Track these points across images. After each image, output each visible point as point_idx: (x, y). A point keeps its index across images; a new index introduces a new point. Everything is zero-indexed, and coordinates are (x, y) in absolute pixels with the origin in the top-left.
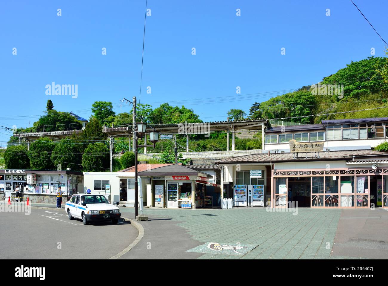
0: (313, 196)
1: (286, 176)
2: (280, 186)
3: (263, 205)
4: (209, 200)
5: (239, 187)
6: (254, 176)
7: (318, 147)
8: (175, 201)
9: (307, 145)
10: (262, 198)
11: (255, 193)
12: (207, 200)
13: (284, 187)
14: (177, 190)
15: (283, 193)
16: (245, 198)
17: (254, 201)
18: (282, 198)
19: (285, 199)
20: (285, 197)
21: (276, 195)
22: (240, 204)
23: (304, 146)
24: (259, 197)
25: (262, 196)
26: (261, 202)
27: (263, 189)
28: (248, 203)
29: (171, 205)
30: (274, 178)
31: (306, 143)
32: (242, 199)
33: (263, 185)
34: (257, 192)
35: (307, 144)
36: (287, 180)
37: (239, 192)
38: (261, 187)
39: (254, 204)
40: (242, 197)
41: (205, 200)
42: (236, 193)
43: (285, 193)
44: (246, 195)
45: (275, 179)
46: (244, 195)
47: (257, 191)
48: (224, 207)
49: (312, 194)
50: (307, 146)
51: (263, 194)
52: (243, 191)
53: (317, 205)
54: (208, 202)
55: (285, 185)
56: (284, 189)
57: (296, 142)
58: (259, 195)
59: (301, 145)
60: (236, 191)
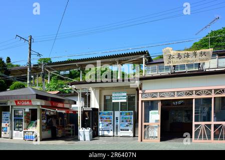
0: (197, 126)
1: (159, 98)
2: (150, 112)
3: (132, 135)
4: (70, 129)
5: (105, 114)
6: (117, 99)
7: (204, 57)
8: (21, 131)
9: (188, 54)
10: (131, 127)
11: (122, 121)
12: (67, 129)
13: (156, 113)
14: (23, 118)
15: (154, 122)
16: (111, 127)
17: (121, 130)
18: (153, 128)
19: (157, 129)
20: (156, 127)
21: (144, 124)
22: (106, 133)
23: (183, 56)
24: (127, 126)
25: (130, 124)
26: (130, 131)
27: (132, 116)
28: (115, 132)
29: (17, 135)
30: (142, 101)
31: (186, 52)
32: (107, 128)
33: (132, 111)
34: (125, 120)
35: (188, 52)
36: (160, 104)
37: (105, 119)
38: (130, 114)
39: (121, 133)
40: (107, 125)
41: (66, 129)
42: (102, 121)
43: (157, 121)
44: (112, 124)
45: (143, 103)
46: (110, 124)
47: (125, 118)
48: (81, 138)
49: (194, 123)
50: (188, 56)
51: (132, 123)
52: (109, 118)
53: (202, 137)
54: (69, 131)
55: (157, 111)
56: (155, 116)
57: (173, 51)
58: (127, 124)
59: (179, 55)
60: (101, 118)
